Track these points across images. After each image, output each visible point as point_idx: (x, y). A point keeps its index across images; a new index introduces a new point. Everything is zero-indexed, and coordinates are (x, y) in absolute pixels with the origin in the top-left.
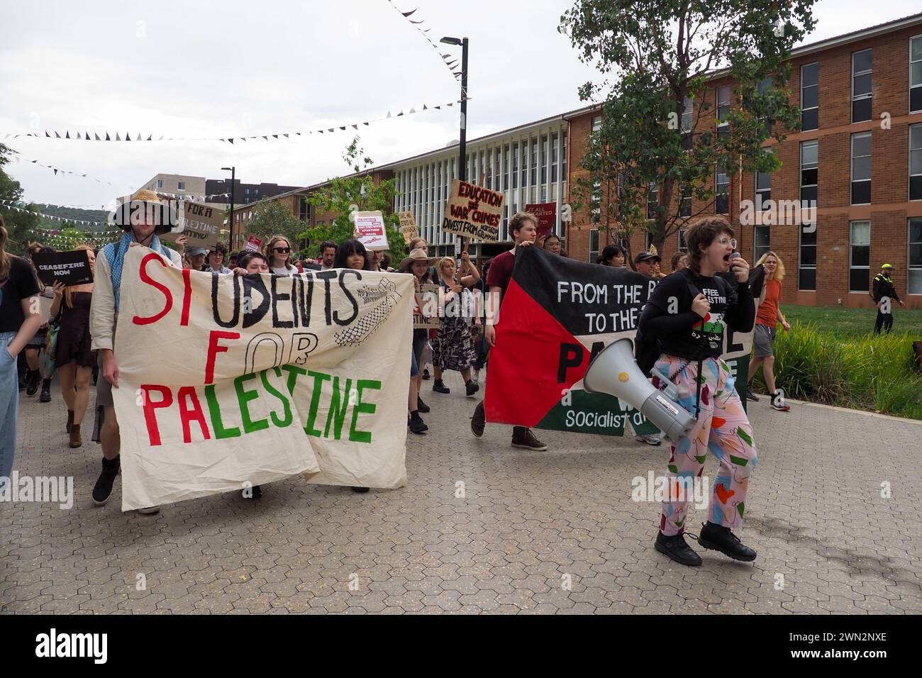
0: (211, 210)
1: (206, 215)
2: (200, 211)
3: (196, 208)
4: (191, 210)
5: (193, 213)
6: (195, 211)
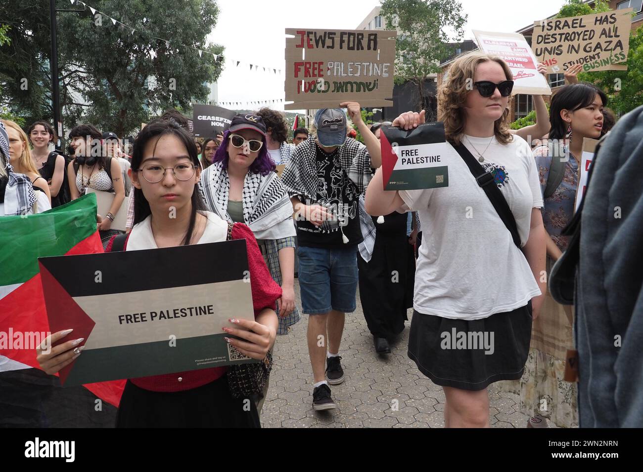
0: (375, 35)
1: (369, 48)
2: (359, 42)
3: (352, 38)
4: (345, 45)
5: (349, 48)
6: (351, 45)
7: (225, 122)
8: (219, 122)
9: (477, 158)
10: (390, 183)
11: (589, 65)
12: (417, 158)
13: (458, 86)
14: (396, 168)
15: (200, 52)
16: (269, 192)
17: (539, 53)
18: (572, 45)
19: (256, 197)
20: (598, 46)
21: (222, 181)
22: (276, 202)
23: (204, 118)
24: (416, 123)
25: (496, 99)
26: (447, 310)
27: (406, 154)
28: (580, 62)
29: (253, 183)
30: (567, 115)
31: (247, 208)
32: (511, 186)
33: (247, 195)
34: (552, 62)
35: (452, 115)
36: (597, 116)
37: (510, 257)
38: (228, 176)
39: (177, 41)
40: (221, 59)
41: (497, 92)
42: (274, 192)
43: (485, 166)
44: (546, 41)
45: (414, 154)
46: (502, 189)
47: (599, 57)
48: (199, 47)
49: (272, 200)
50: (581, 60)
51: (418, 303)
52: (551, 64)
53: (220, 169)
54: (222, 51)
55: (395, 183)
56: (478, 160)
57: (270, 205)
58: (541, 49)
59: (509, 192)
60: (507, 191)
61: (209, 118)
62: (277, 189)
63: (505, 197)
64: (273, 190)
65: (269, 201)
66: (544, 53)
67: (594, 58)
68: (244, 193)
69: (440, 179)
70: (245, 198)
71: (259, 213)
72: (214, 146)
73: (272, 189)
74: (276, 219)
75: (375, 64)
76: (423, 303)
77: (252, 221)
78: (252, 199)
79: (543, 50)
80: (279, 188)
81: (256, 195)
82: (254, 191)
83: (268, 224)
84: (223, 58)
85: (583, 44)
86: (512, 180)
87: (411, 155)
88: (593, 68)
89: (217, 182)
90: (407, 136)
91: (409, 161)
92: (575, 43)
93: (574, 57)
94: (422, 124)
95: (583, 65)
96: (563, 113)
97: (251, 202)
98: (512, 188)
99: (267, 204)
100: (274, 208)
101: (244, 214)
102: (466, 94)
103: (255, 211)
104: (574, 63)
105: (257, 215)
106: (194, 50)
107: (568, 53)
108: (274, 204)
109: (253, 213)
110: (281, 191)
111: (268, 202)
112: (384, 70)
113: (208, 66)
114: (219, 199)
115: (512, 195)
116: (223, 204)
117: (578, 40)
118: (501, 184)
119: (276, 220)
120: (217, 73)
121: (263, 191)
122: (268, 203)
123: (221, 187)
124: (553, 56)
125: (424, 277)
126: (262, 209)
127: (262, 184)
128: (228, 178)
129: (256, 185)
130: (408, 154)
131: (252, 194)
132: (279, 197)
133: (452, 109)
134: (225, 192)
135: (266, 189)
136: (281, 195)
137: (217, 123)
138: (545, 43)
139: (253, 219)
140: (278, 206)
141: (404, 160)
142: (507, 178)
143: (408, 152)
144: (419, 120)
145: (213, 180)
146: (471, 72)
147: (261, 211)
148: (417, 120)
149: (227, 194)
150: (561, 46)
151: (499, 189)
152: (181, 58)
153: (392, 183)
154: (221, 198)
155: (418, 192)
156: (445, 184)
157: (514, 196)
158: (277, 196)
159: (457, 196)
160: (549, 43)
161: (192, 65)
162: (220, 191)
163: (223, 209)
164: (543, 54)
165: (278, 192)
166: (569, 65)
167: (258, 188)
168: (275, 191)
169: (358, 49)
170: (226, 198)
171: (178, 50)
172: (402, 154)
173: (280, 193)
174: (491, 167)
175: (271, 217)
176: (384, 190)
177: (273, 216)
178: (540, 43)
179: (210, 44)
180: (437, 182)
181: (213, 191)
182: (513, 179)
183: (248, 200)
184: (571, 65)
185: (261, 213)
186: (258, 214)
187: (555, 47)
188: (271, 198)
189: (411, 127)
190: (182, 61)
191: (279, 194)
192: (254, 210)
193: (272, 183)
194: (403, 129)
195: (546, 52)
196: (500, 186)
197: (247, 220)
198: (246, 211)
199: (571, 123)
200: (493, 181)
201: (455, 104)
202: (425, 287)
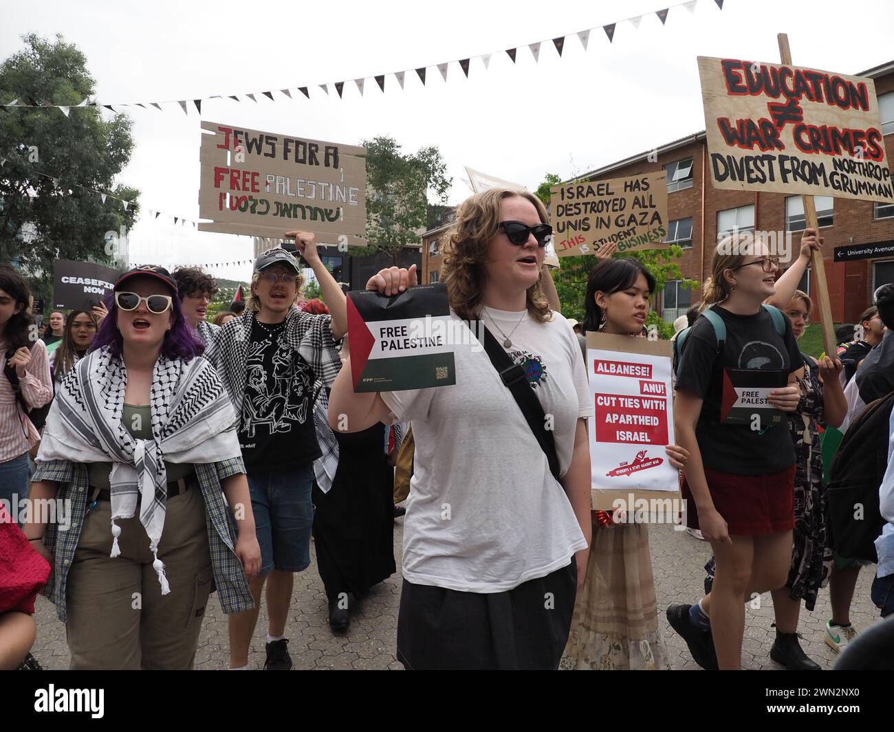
0: (336, 149)
1: (327, 164)
2: (312, 155)
3: (301, 148)
4: (291, 156)
5: (297, 160)
6: (301, 157)
7: (106, 287)
8: (97, 287)
9: (501, 343)
10: (364, 380)
11: (625, 243)
12: (405, 340)
13: (475, 230)
14: (372, 356)
15: (104, 197)
16: (196, 390)
17: (561, 228)
18: (601, 218)
19: (174, 398)
20: (632, 219)
21: (114, 374)
22: (206, 405)
23: (72, 280)
24: (403, 285)
25: (530, 248)
26: (454, 576)
27: (388, 333)
28: (613, 240)
29: (168, 374)
30: (601, 299)
31: (159, 415)
32: (550, 387)
33: (159, 394)
34: (579, 240)
35: (465, 274)
36: (638, 304)
37: (545, 494)
38: (123, 365)
39: (70, 180)
40: (134, 207)
41: (532, 239)
42: (205, 390)
43: (513, 355)
44: (569, 212)
45: (400, 333)
46: (537, 390)
47: (635, 234)
48: (101, 190)
49: (200, 403)
50: (614, 237)
51: (409, 567)
52: (578, 243)
53: (109, 356)
54: (135, 196)
55: (371, 380)
56: (502, 345)
57: (196, 410)
58: (564, 223)
59: (547, 395)
60: (544, 394)
61: (80, 280)
62: (209, 385)
63: (541, 403)
64: (202, 387)
65: (197, 403)
66: (568, 228)
67: (630, 235)
68: (154, 392)
69: (442, 373)
70: (155, 399)
71: (179, 423)
72: (88, 320)
73: (200, 384)
74: (207, 432)
75: (337, 187)
76: (415, 566)
77: (166, 436)
78: (167, 401)
79: (566, 224)
80: (211, 384)
81: (174, 394)
82: (170, 389)
83: (194, 441)
84: (136, 206)
85: (614, 216)
86: (550, 376)
87: (396, 335)
88: (630, 247)
89: (103, 375)
90: (388, 306)
91: (393, 346)
92: (604, 215)
93: (605, 233)
94: (412, 286)
95: (617, 244)
96: (598, 296)
97: (165, 405)
98: (551, 389)
99: (192, 409)
100: (203, 415)
101: (154, 425)
102: (487, 242)
103: (172, 421)
104: (606, 242)
105: (175, 427)
106: (95, 193)
107: (597, 227)
108: (203, 409)
109: (169, 422)
110: (215, 389)
111: (194, 405)
112: (351, 195)
113: (115, 215)
114: (107, 402)
115: (551, 400)
116: (115, 410)
117: (607, 211)
118: (535, 383)
119: (207, 434)
120: (129, 224)
121: (185, 388)
122: (193, 407)
123: (112, 383)
124: (579, 232)
125: (417, 525)
126: (184, 417)
127: (184, 377)
128: (123, 368)
129: (174, 378)
130: (391, 333)
131: (168, 392)
132: (212, 398)
133: (466, 265)
134: (118, 391)
135: (191, 385)
136: (216, 395)
137: (93, 288)
138: (567, 215)
139: (168, 433)
140: (210, 412)
141: (385, 344)
142: (544, 375)
143: (390, 330)
144: (408, 279)
145: (97, 372)
146: (493, 208)
147: (182, 419)
148: (404, 280)
149: (122, 393)
150: (587, 219)
151: (533, 391)
152: (75, 203)
153: (368, 380)
154: (112, 400)
155: (410, 394)
156: (451, 380)
157: (554, 402)
158: (208, 396)
159: (471, 399)
160: (572, 215)
161: (92, 213)
162: (110, 389)
163: (114, 418)
164: (566, 230)
165: (210, 390)
166: (600, 243)
167: (178, 382)
168: (206, 388)
169: (311, 163)
170: (121, 400)
171: (71, 192)
172: (382, 333)
173: (213, 391)
174: (522, 357)
175: (196, 431)
176: (355, 392)
177: (202, 428)
178: (561, 215)
179: (118, 187)
180: (438, 378)
181: (96, 389)
182: (553, 377)
183: (160, 402)
184: (603, 244)
185: (182, 424)
186: (177, 425)
187: (580, 220)
188: (200, 400)
189: (395, 292)
190: (76, 206)
191: (211, 393)
192: (170, 419)
193: (200, 376)
194: (384, 295)
195: (570, 227)
196: (535, 387)
197: (157, 435)
198: (156, 420)
199: (606, 309)
200: (525, 378)
201: (469, 256)
202: (418, 541)
